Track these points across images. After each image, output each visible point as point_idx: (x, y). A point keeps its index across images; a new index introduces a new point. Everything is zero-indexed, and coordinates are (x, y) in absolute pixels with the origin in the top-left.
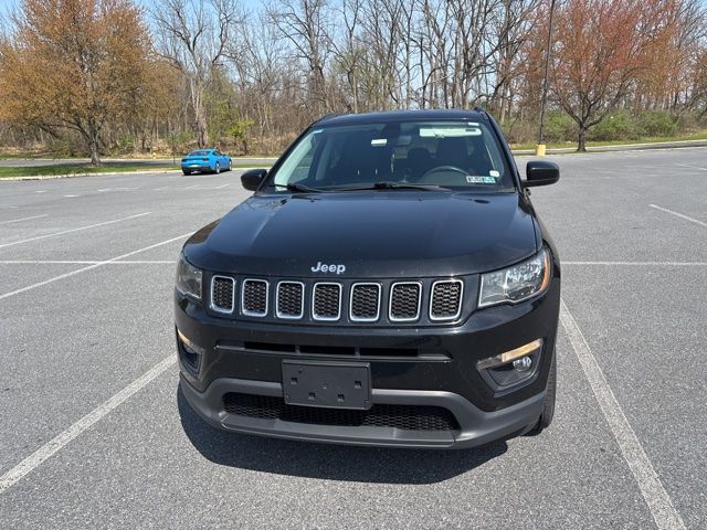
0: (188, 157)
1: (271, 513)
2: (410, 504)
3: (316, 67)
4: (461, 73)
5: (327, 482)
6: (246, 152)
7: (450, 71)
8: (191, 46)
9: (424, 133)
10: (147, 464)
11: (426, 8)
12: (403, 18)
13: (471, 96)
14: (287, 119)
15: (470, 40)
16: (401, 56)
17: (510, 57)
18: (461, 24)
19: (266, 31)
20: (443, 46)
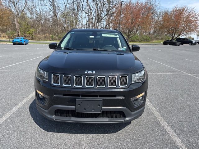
0: (15, 39)
1: (69, 145)
2: (109, 139)
3: (55, 15)
4: (97, 21)
5: (84, 135)
6: (33, 39)
7: (94, 20)
8: (15, 5)
9: (103, 35)
10: (25, 133)
11: (87, 2)
12: (81, 4)
13: (99, 28)
14: (46, 30)
15: (99, 12)
16: (80, 14)
17: (110, 18)
18: (97, 7)
19: (40, 3)
20: (92, 13)
